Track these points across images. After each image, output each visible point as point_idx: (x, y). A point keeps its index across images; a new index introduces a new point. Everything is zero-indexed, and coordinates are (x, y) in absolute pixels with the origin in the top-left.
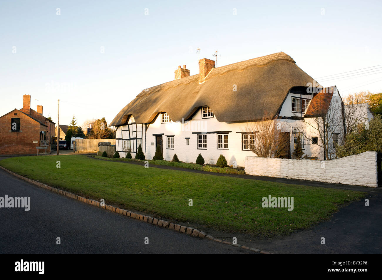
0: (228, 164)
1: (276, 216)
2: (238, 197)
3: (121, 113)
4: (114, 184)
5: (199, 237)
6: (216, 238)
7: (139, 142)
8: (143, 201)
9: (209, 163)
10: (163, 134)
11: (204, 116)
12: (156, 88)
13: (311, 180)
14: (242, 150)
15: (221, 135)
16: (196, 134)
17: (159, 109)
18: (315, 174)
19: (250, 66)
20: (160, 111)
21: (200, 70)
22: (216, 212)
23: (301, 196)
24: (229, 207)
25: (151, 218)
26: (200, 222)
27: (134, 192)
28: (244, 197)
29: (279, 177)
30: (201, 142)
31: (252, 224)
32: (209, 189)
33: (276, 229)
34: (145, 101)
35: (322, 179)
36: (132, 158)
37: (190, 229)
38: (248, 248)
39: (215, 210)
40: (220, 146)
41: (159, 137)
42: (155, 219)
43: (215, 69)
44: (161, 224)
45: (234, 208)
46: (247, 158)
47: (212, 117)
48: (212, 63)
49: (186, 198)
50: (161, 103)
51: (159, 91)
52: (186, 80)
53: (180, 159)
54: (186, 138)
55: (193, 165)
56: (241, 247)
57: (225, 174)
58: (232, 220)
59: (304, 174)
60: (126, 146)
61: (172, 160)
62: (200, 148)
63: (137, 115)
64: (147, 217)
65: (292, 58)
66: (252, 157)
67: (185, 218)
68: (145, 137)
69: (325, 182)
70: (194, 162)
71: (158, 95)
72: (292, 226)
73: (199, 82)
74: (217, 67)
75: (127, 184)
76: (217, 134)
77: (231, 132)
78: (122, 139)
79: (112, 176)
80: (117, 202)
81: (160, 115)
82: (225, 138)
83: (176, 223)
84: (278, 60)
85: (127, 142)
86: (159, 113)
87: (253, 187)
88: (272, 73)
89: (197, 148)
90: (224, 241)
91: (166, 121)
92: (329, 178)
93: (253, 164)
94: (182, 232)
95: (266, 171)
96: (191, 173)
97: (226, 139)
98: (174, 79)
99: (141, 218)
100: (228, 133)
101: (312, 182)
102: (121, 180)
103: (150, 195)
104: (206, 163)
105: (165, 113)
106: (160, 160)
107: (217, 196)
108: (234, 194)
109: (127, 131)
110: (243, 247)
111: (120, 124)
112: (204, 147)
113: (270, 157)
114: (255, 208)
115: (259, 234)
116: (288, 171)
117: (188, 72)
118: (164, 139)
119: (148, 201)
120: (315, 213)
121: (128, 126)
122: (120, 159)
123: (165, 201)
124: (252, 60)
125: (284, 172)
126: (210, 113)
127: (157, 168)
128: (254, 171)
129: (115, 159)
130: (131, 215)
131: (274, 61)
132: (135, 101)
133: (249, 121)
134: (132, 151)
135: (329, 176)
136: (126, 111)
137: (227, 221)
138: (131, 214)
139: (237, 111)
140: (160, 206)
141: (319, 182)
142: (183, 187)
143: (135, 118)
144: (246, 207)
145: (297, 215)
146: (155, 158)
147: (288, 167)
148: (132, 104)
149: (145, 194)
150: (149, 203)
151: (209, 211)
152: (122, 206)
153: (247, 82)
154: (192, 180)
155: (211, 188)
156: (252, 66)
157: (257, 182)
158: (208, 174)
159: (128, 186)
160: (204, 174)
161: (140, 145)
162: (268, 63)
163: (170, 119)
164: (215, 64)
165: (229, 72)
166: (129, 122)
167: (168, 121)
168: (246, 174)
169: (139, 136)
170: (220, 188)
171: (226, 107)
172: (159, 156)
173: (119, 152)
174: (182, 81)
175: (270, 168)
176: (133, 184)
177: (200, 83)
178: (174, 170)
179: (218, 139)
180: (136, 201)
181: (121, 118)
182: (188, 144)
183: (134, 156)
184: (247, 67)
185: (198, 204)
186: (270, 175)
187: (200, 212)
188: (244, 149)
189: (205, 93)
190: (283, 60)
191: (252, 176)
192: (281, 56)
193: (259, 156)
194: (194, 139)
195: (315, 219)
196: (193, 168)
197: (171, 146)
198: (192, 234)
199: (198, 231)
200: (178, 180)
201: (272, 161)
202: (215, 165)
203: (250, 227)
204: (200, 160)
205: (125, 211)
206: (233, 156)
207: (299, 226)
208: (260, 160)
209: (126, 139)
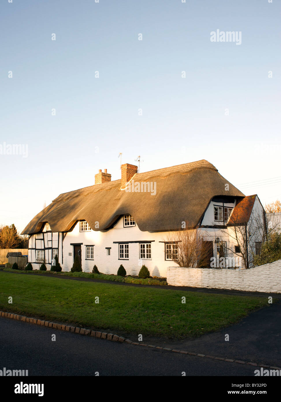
0: (151, 275)
1: (191, 322)
2: (157, 307)
3: (34, 220)
4: (31, 297)
5: (119, 342)
6: (134, 342)
7: (55, 252)
8: (64, 313)
9: (131, 274)
10: (82, 244)
11: (126, 224)
12: (74, 192)
13: (231, 289)
14: (165, 260)
15: (143, 245)
16: (118, 244)
17: (78, 216)
18: (234, 283)
19: (173, 173)
20: (79, 219)
21: (122, 176)
22: (135, 320)
23: (217, 304)
24: (148, 315)
25: (73, 328)
26: (120, 329)
27: (54, 305)
28: (164, 306)
29: (200, 287)
30: (123, 252)
31: (168, 329)
32: (130, 300)
33: (188, 333)
34: (62, 207)
35: (240, 288)
36: (47, 270)
37: (110, 335)
38: (161, 348)
39: (134, 319)
40: (142, 256)
41: (77, 247)
42: (77, 328)
43: (138, 175)
44: (83, 333)
45: (153, 316)
46: (169, 269)
47: (135, 225)
48: (135, 169)
49: (107, 309)
50: (80, 210)
51: (77, 196)
52: (107, 186)
53: (100, 270)
54: (106, 248)
55: (114, 277)
56: (155, 347)
57: (148, 285)
58: (150, 327)
59: (224, 283)
60: (40, 256)
61: (92, 272)
62: (122, 258)
63: (54, 223)
64: (69, 326)
65: (214, 167)
66: (174, 267)
67: (106, 326)
68: (61, 247)
69: (243, 291)
70: (116, 273)
71: (76, 200)
72: (203, 329)
73: (121, 188)
74: (139, 173)
75: (45, 297)
76: (140, 243)
77: (154, 241)
78: (36, 249)
79: (28, 290)
80: (38, 314)
81: (79, 223)
82: (147, 247)
83: (97, 331)
84: (200, 168)
85: (42, 252)
86: (77, 221)
87: (173, 297)
88: (194, 181)
89: (118, 259)
90: (141, 344)
91: (85, 230)
92: (247, 287)
93: (175, 274)
94: (103, 338)
95: (188, 281)
96: (112, 285)
97: (149, 249)
98: (94, 184)
99: (63, 328)
100: (151, 243)
101: (232, 291)
102: (38, 293)
103: (70, 307)
104: (127, 274)
105: (84, 220)
106: (78, 272)
107: (137, 306)
108: (154, 304)
109: (41, 239)
110: (158, 347)
111: (34, 232)
112: (126, 257)
113: (192, 267)
114: (173, 316)
115: (173, 337)
116: (209, 280)
117: (109, 176)
118: (83, 249)
119: (69, 312)
120: (227, 318)
121: (42, 234)
122: (33, 271)
123: (86, 312)
124: (175, 167)
125: (205, 282)
126: (132, 221)
127: (76, 281)
128: (176, 281)
129: (28, 271)
130: (53, 326)
131: (196, 169)
132: (51, 206)
133: (171, 230)
134: (47, 262)
135: (247, 284)
136: (41, 218)
137: (144, 327)
138: (52, 324)
139: (159, 220)
140: (82, 316)
141: (238, 290)
142: (104, 299)
143: (52, 226)
144: (165, 315)
145: (210, 321)
146: (73, 270)
147: (209, 277)
148: (47, 210)
149: (65, 306)
150: (70, 314)
151: (129, 319)
152: (43, 318)
153: (170, 189)
154: (113, 292)
155: (132, 299)
156: (175, 173)
157: (177, 292)
158: (129, 285)
159: (47, 299)
160: (125, 286)
161: (56, 255)
162: (191, 170)
163: (90, 227)
164: (138, 169)
165: (152, 179)
166: (44, 230)
167: (88, 229)
168: (168, 285)
169: (55, 246)
170: (140, 299)
171: (149, 216)
172: (77, 267)
173: (32, 264)
174: (103, 186)
175: (191, 279)
176: (52, 297)
177: (122, 190)
178: (94, 282)
179: (140, 249)
180: (56, 313)
181: (35, 225)
182: (109, 254)
183: (49, 267)
184: (170, 174)
185: (119, 314)
186: (192, 286)
187: (120, 321)
188: (167, 259)
189: (127, 201)
190: (206, 168)
191: (174, 286)
192: (204, 164)
193: (181, 266)
194: (115, 249)
195: (225, 323)
196: (114, 280)
197: (90, 256)
198: (112, 339)
199: (118, 336)
200: (98, 292)
201: (193, 271)
202: (137, 276)
203: (166, 332)
204: (122, 271)
205: (47, 322)
206: (156, 266)
207: (209, 329)
208: (181, 270)
209: (41, 248)
